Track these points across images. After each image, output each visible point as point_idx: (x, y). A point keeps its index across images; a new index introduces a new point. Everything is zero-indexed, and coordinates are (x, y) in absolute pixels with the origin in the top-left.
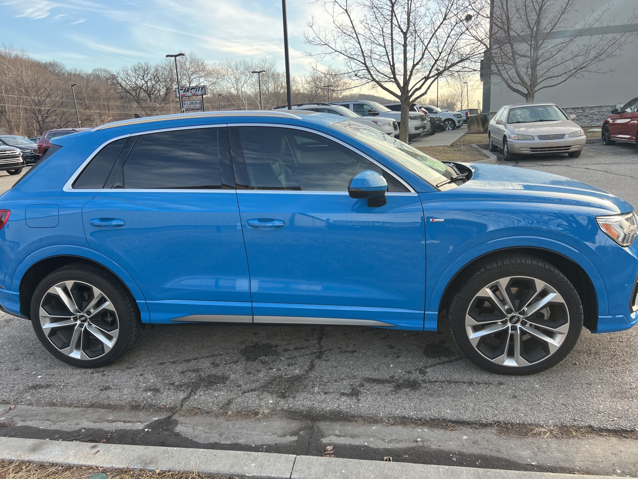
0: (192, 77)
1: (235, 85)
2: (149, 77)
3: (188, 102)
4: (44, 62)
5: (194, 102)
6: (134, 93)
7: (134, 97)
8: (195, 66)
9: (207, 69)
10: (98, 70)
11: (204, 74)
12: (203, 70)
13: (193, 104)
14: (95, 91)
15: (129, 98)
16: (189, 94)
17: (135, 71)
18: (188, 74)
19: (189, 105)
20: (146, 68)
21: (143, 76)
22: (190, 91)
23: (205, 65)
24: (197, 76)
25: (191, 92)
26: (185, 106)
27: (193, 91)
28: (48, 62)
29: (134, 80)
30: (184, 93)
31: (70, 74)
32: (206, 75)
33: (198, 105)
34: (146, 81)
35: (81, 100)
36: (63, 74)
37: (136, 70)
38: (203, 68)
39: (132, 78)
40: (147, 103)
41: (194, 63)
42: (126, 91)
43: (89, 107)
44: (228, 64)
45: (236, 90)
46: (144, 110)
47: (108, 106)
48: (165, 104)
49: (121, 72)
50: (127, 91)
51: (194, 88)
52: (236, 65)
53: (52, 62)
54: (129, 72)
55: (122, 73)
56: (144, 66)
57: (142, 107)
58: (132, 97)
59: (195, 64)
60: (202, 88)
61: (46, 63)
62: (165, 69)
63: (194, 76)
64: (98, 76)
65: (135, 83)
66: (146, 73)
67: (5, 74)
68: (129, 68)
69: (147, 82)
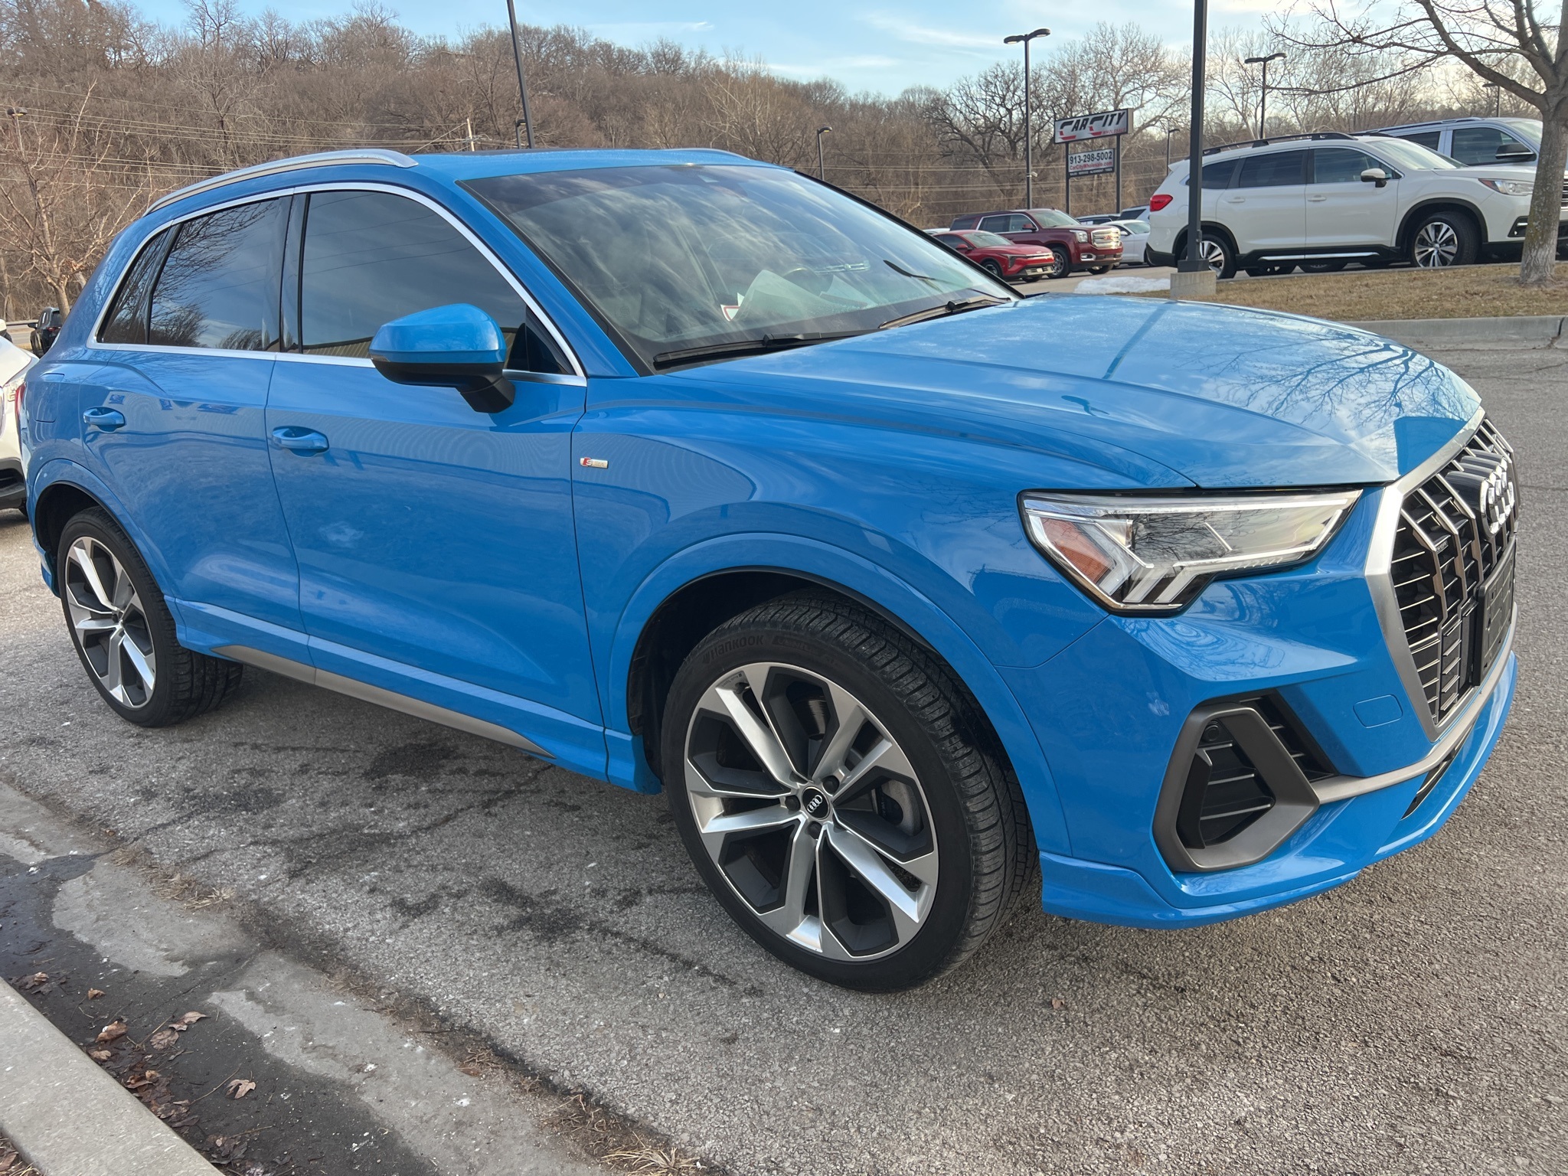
0: (1124, 90)
1: (1238, 100)
2: (1016, 97)
3: (1082, 155)
4: (805, 82)
5: (1095, 153)
6: (978, 141)
7: (977, 151)
8: (1136, 60)
9: (1163, 65)
10: (913, 92)
11: (1156, 79)
12: (1155, 68)
13: (1092, 158)
14: (894, 140)
15: (967, 152)
16: (1086, 133)
17: (987, 86)
18: (1116, 82)
19: (1082, 163)
20: (1012, 76)
21: (1003, 98)
22: (1088, 125)
23: (1161, 53)
24: (1137, 86)
25: (1091, 129)
26: (1074, 165)
27: (1097, 126)
28: (813, 81)
29: (982, 107)
30: (1075, 133)
31: (854, 106)
32: (1161, 81)
33: (1104, 161)
34: (1010, 107)
35: (861, 164)
36: (842, 106)
37: (988, 83)
38: (1154, 63)
39: (978, 104)
40: (1005, 163)
41: (1133, 51)
42: (962, 135)
43: (874, 179)
44: (1227, 44)
45: (1241, 114)
46: (997, 181)
47: (916, 175)
48: (1049, 163)
49: (954, 91)
50: (964, 138)
51: (1101, 118)
52: (1249, 45)
53: (820, 80)
54: (974, 89)
55: (957, 93)
56: (1007, 72)
57: (993, 174)
58: (972, 149)
59: (1135, 53)
60: (1120, 116)
61: (809, 85)
62: (1058, 74)
63: (1130, 86)
64: (913, 105)
65: (984, 117)
66: (1012, 88)
67: (723, 115)
68: (975, 79)
69: (1010, 111)
